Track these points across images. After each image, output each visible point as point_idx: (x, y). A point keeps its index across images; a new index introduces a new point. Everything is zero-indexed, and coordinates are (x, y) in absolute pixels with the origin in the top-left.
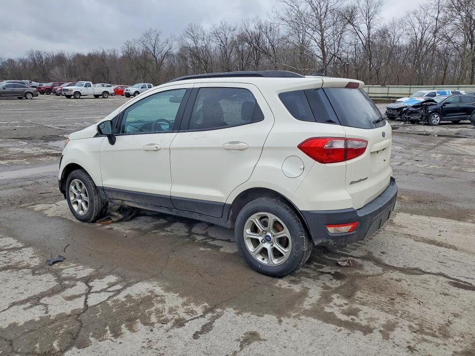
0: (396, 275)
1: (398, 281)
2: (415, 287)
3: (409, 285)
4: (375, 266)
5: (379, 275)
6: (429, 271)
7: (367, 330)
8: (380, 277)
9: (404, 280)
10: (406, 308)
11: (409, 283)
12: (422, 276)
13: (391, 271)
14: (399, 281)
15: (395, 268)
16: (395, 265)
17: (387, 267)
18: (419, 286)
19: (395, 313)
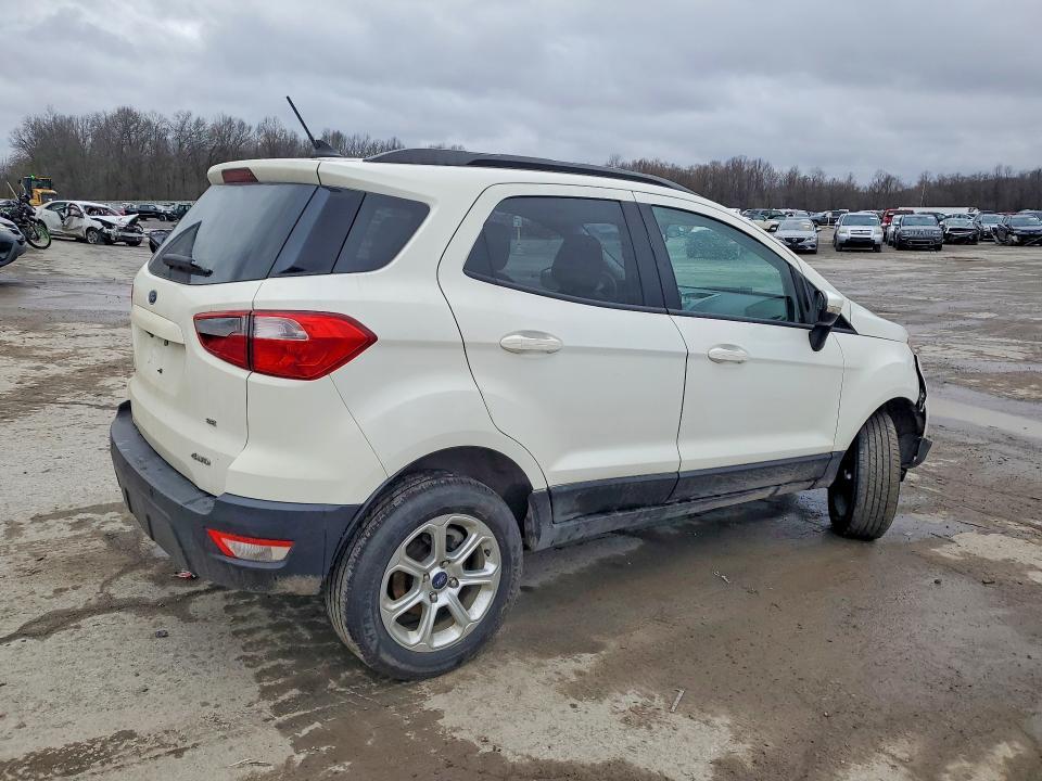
0: (74, 600)
1: (61, 590)
2: (19, 593)
3: (33, 593)
4: (135, 596)
5: (107, 583)
6: (14, 644)
7: (38, 518)
8: (101, 581)
9: (50, 597)
10: (10, 559)
11: (37, 597)
12: (21, 624)
13: (94, 602)
14: (58, 592)
15: (90, 611)
16: (99, 618)
17: (108, 606)
18: (12, 601)
19: (19, 548)
